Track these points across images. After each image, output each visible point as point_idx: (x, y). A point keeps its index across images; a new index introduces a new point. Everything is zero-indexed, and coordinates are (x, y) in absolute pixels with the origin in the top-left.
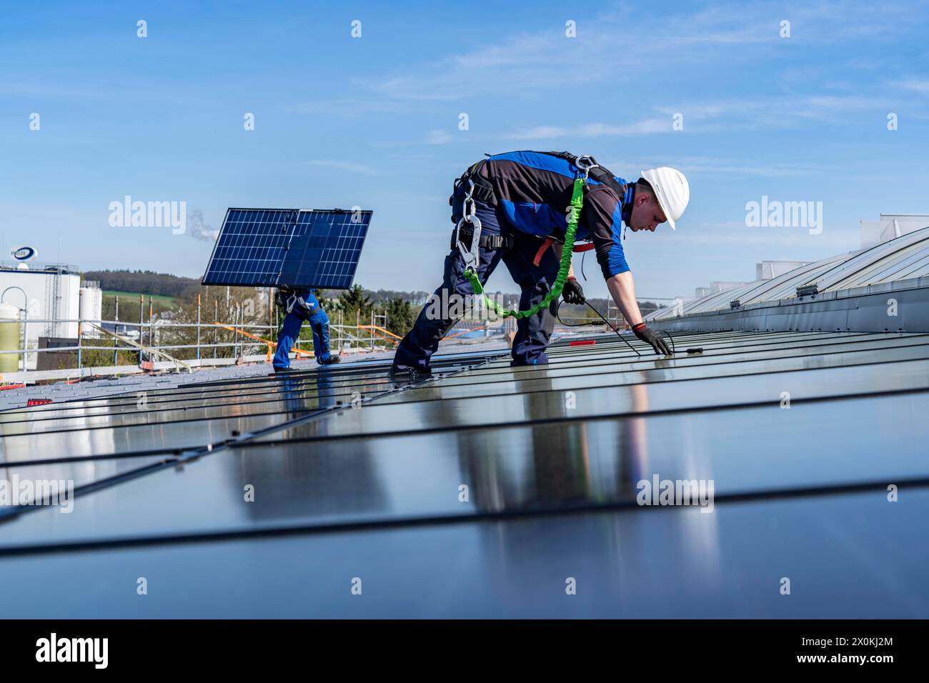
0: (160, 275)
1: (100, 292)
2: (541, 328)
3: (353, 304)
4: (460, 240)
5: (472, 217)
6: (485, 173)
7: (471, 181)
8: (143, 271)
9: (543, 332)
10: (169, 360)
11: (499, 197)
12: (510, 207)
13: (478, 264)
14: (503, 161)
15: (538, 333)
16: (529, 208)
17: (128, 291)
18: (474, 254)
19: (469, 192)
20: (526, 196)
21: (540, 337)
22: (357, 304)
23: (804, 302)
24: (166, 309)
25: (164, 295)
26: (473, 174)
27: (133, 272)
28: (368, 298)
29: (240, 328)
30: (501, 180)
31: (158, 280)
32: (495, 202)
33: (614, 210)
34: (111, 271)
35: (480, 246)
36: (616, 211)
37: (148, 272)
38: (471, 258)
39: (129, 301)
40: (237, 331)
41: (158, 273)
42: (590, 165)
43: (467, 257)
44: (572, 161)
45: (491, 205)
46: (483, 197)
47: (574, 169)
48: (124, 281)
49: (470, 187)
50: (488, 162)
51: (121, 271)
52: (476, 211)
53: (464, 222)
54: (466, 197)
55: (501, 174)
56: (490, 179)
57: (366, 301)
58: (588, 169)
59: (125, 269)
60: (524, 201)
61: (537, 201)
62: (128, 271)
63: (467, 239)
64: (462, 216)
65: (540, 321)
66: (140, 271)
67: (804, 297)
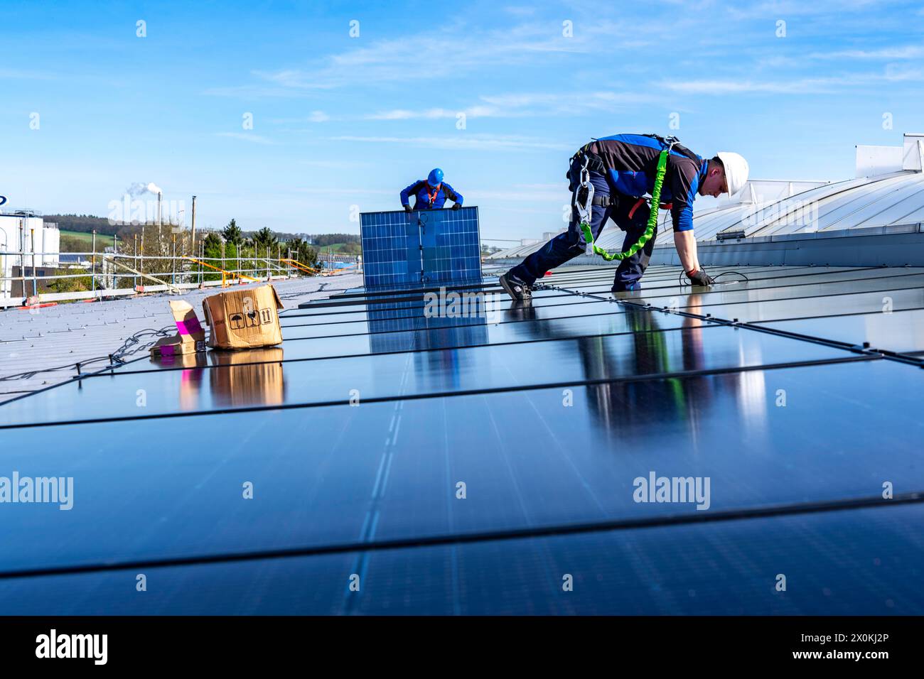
0: (101, 219)
1: (58, 231)
2: (640, 262)
3: (263, 242)
4: (578, 200)
5: (587, 182)
6: (595, 150)
7: (586, 156)
8: (87, 215)
9: (641, 266)
10: (162, 284)
11: (607, 168)
12: (616, 175)
13: (590, 218)
14: (609, 141)
15: (637, 266)
16: (630, 176)
17: (75, 231)
18: (587, 211)
19: (584, 165)
20: (628, 166)
21: (638, 269)
22: (266, 243)
23: (724, 244)
24: (107, 245)
25: (104, 234)
26: (586, 151)
27: (79, 216)
28: (275, 238)
29: (201, 261)
30: (608, 155)
31: (98, 223)
32: (605, 171)
33: (693, 178)
34: (62, 215)
35: (593, 204)
36: (696, 179)
37: (91, 216)
38: (586, 214)
39: (77, 239)
40: (200, 263)
41: (99, 217)
42: (674, 141)
43: (582, 213)
44: (661, 140)
45: (602, 174)
46: (596, 168)
47: (663, 144)
48: (72, 224)
49: (586, 161)
50: (597, 143)
51: (70, 215)
52: (590, 179)
53: (582, 187)
54: (582, 168)
55: (608, 150)
56: (600, 154)
57: (273, 240)
58: (672, 144)
59: (73, 213)
60: (627, 169)
61: (636, 169)
62: (75, 216)
63: (583, 200)
64: (579, 183)
65: (639, 257)
66: (84, 215)
67: (725, 240)
